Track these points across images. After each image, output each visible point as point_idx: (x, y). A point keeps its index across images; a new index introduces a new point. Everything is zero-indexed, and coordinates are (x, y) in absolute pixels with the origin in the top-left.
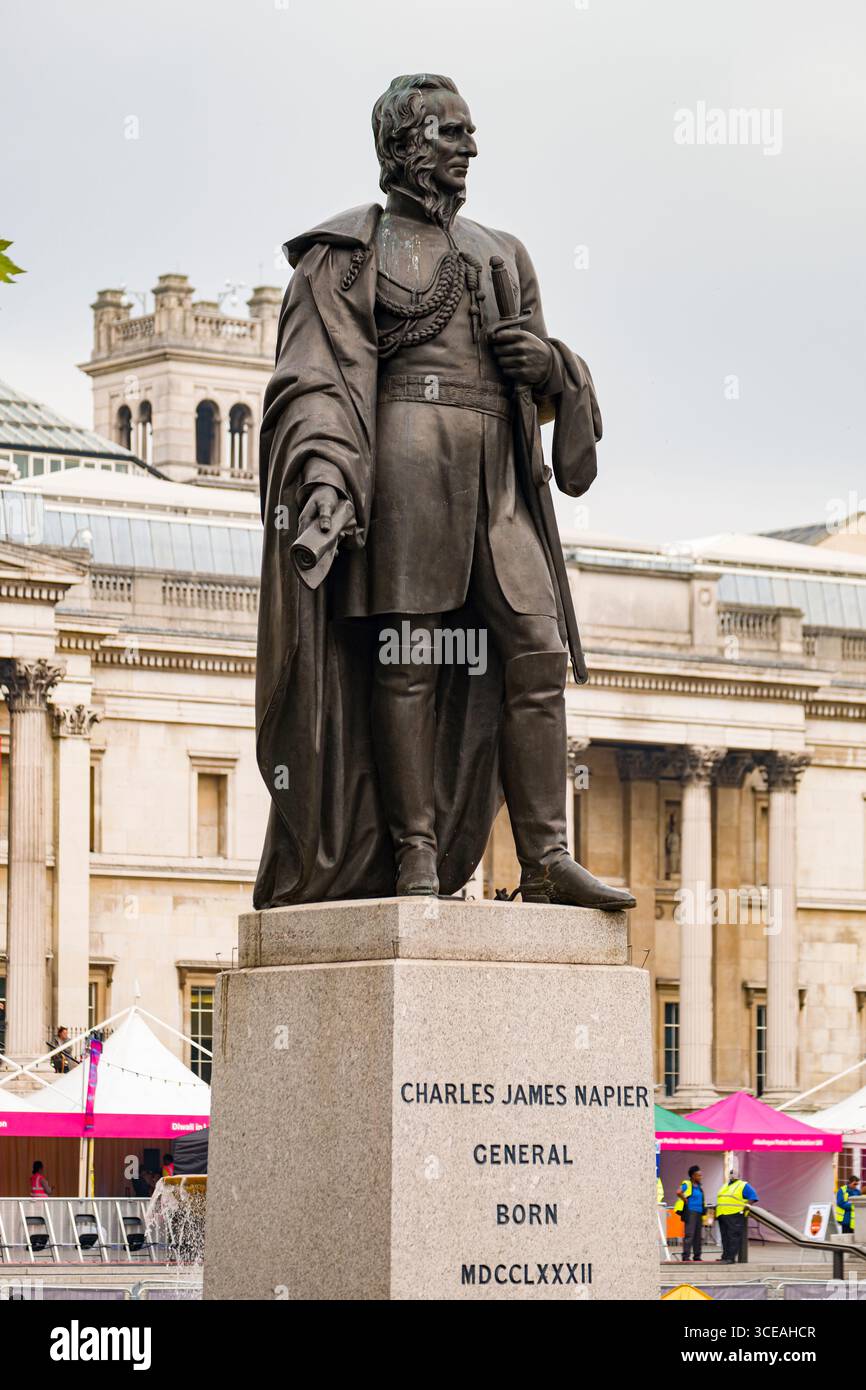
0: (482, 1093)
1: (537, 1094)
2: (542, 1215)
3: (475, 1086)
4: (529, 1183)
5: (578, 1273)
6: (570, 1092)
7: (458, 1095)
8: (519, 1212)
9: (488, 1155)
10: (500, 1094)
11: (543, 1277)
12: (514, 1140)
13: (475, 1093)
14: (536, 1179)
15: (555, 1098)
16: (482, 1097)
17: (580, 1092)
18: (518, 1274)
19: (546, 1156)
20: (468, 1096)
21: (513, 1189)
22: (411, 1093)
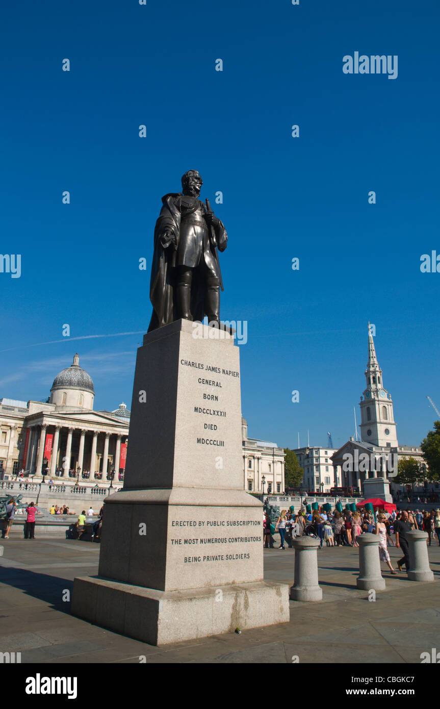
0: (200, 366)
1: (213, 369)
2: (214, 398)
3: (199, 364)
4: (211, 390)
5: (222, 414)
6: (221, 370)
7: (195, 365)
8: (209, 397)
9: (202, 381)
10: (205, 367)
11: (214, 413)
12: (209, 379)
13: (199, 366)
14: (213, 389)
15: (218, 371)
16: (200, 367)
17: (224, 371)
18: (208, 412)
19: (215, 384)
20: (197, 366)
21: (208, 390)
22: (183, 362)
